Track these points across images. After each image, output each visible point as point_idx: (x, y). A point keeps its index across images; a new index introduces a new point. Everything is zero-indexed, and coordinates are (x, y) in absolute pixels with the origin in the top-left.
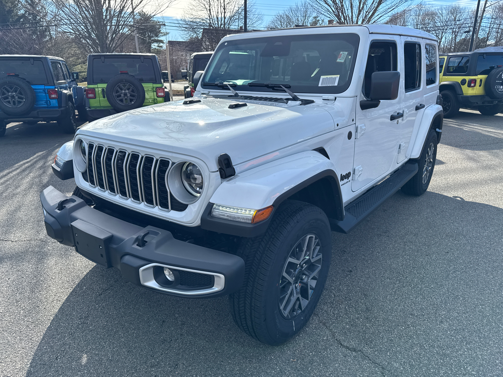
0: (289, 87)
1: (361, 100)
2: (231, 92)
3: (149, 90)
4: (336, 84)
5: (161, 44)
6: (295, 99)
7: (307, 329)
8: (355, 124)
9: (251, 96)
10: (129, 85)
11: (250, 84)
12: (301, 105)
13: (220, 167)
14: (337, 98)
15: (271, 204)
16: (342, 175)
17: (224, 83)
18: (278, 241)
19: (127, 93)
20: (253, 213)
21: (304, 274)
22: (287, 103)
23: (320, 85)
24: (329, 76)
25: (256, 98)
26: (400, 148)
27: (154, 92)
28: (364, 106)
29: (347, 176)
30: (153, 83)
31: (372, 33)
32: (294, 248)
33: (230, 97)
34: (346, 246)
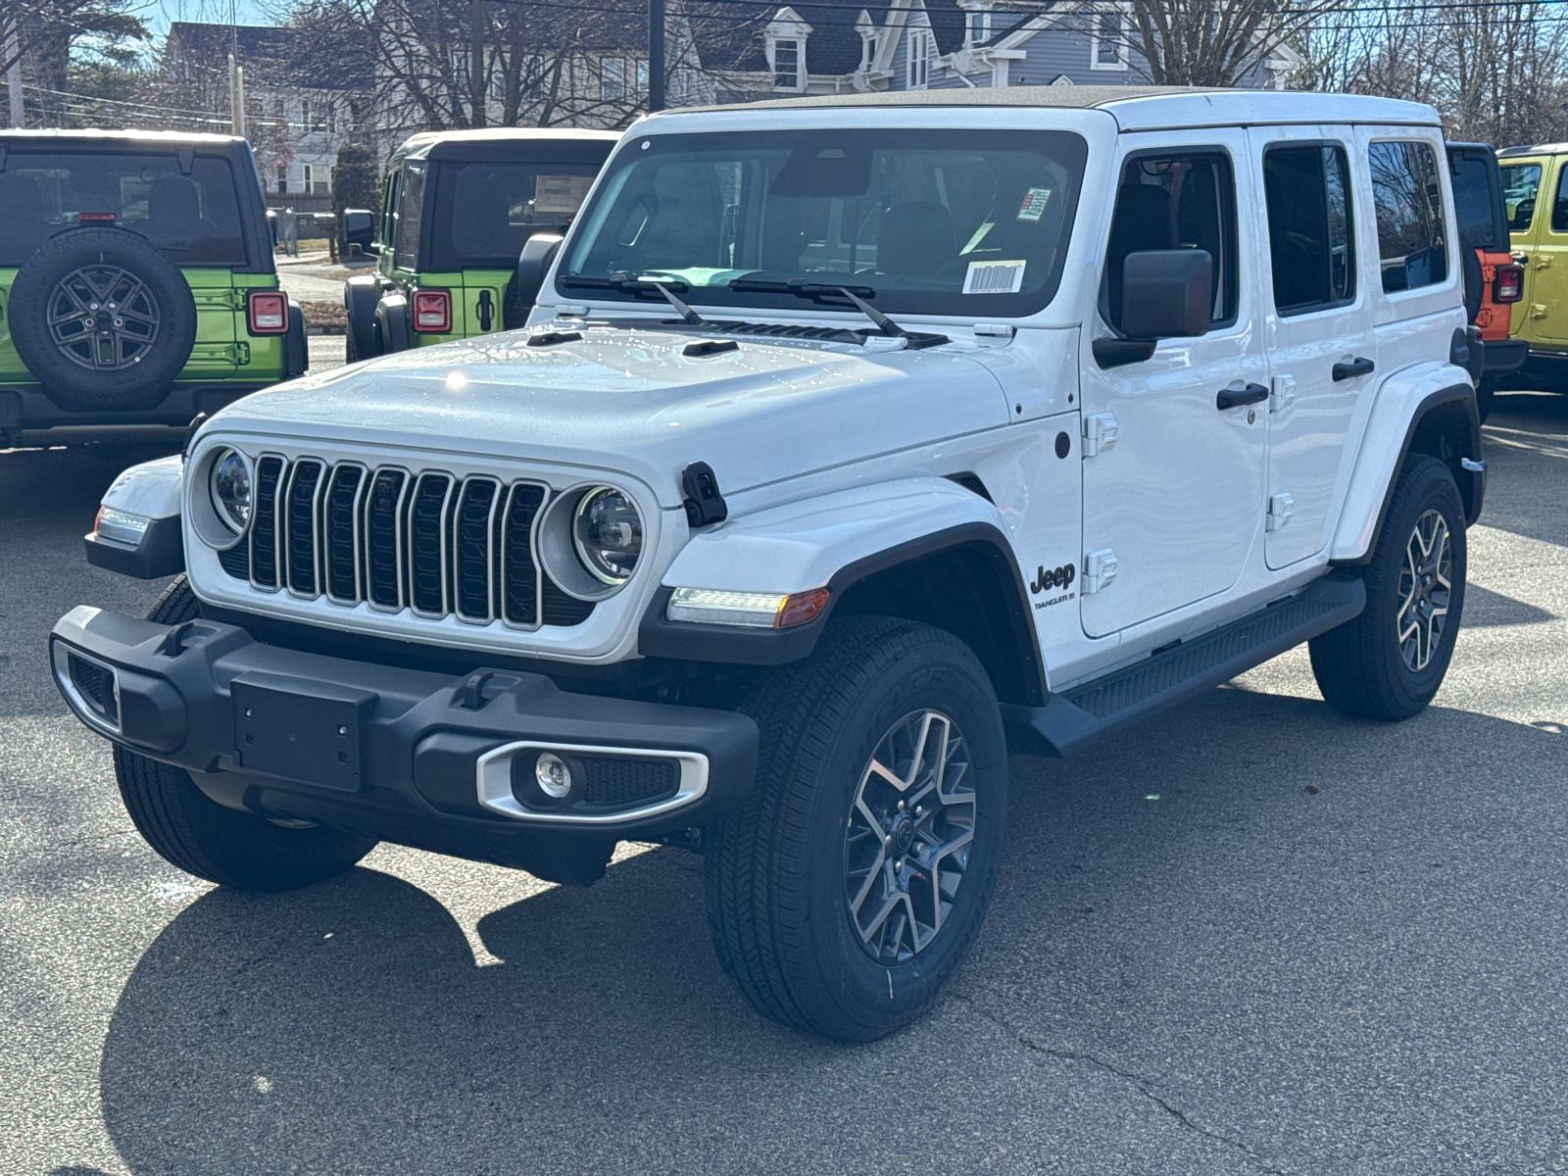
0: (868, 295)
1: (1095, 337)
2: (671, 310)
3: (215, 300)
4: (1016, 288)
5: (130, 43)
6: (889, 330)
7: (933, 1022)
8: (1079, 410)
9: (743, 324)
10: (124, 275)
11: (735, 284)
12: (906, 348)
13: (687, 497)
14: (1019, 331)
15: (824, 583)
16: (1044, 571)
17: (640, 279)
18: (843, 700)
19: (110, 316)
20: (775, 604)
21: (919, 839)
22: (862, 344)
23: (966, 290)
24: (993, 264)
25: (761, 329)
26: (1270, 512)
27: (236, 309)
28: (1107, 356)
29: (1064, 576)
30: (235, 269)
31: (1128, 131)
32: (887, 739)
33: (669, 325)
34: (1083, 856)
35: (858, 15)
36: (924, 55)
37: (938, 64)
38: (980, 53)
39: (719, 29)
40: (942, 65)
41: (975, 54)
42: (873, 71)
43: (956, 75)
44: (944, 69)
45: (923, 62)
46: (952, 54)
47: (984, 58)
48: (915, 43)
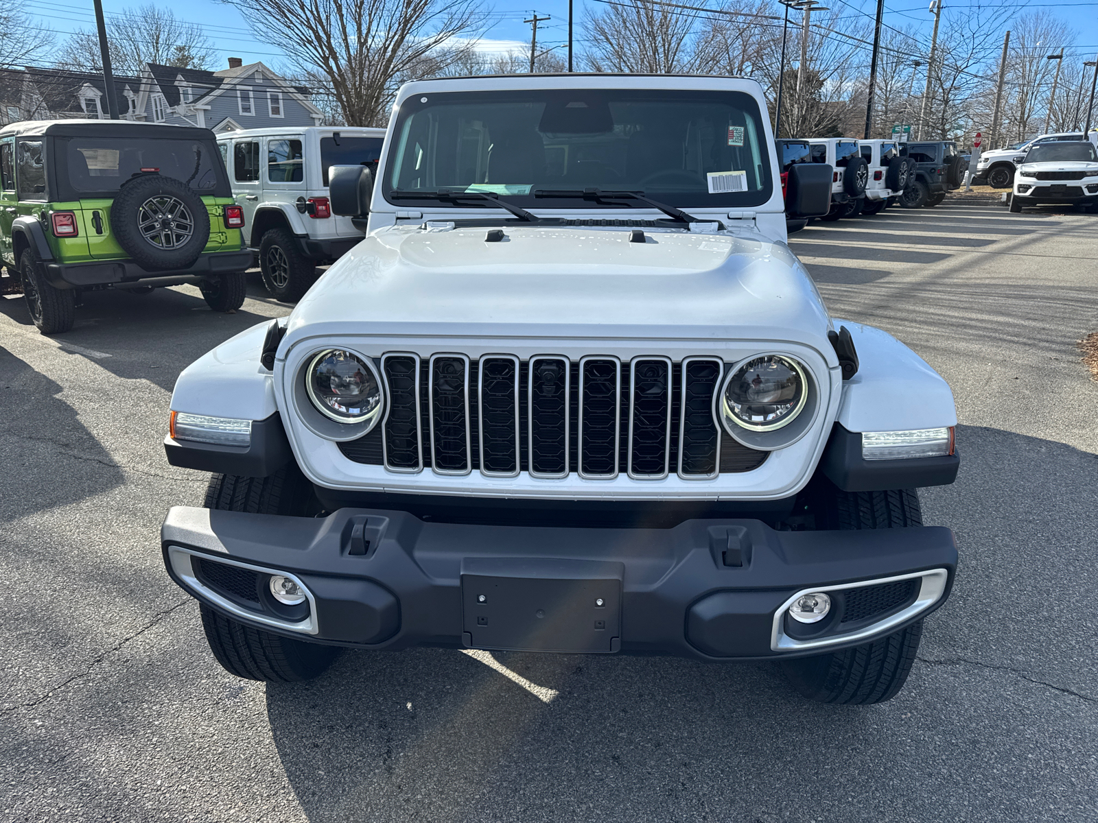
35: (125, 86)
36: (161, 107)
37: (169, 111)
38: (189, 106)
39: (57, 92)
40: (171, 111)
41: (187, 107)
42: (136, 114)
43: (179, 115)
44: (172, 113)
45: (161, 110)
46: (176, 106)
47: (192, 108)
48: (156, 102)
